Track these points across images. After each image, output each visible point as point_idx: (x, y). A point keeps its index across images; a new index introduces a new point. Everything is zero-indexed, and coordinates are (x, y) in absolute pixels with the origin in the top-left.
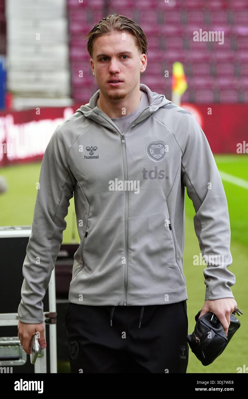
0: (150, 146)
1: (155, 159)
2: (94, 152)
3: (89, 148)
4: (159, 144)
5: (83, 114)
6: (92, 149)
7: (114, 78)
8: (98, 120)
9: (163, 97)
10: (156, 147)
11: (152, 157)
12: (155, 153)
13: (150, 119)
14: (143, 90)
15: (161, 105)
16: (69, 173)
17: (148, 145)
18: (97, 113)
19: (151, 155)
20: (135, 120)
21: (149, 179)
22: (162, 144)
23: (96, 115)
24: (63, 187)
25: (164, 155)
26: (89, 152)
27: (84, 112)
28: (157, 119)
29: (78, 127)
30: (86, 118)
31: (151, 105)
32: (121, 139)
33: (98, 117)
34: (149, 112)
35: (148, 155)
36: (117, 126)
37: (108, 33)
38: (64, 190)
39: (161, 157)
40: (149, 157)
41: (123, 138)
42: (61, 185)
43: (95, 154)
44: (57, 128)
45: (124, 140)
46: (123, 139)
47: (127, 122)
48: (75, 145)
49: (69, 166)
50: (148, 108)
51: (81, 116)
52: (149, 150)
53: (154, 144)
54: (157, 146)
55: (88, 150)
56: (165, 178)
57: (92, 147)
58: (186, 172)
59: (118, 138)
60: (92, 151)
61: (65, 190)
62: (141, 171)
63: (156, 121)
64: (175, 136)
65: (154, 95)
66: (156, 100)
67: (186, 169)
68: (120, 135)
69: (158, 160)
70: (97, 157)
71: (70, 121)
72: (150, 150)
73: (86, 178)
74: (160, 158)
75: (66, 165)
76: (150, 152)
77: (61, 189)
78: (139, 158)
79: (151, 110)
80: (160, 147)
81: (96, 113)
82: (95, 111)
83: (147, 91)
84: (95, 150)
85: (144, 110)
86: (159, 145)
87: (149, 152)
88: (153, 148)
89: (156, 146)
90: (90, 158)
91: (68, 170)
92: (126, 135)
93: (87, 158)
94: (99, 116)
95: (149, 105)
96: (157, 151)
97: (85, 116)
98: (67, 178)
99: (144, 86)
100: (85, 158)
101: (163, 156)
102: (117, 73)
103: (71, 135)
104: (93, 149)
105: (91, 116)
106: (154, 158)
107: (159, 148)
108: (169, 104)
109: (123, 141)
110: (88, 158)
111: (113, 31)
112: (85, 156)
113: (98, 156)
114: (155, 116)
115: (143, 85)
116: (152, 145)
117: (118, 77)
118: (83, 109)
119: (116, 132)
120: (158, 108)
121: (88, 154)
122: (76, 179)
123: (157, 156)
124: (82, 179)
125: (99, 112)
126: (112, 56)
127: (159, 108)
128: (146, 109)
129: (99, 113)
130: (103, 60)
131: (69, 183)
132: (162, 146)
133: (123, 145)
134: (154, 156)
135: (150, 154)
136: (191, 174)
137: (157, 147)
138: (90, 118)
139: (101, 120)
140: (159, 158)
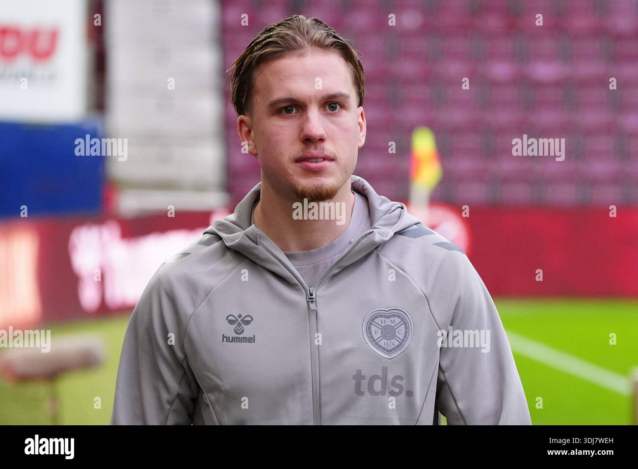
0: (373, 320)
1: (384, 349)
2: (245, 327)
3: (234, 319)
4: (394, 316)
5: (220, 238)
6: (239, 320)
7: (313, 152)
8: (256, 256)
9: (402, 208)
10: (387, 323)
11: (377, 344)
12: (384, 336)
13: (372, 260)
14: (358, 190)
15: (398, 227)
16: (185, 371)
17: (366, 319)
18: (254, 239)
19: (374, 340)
20: (340, 260)
21: (367, 393)
22: (399, 317)
23: (252, 244)
24: (171, 403)
25: (403, 340)
26: (234, 326)
27: (223, 235)
28: (388, 257)
29: (208, 269)
30: (228, 249)
31: (376, 225)
32: (308, 302)
33: (255, 248)
34: (373, 243)
35: (367, 342)
36: (298, 270)
37: (298, 52)
38: (172, 409)
39: (398, 346)
40: (370, 345)
41: (311, 299)
42: (165, 396)
43: (248, 331)
44: (158, 270)
45: (314, 303)
46: (312, 302)
47: (322, 262)
48: (203, 309)
49: (186, 357)
50: (371, 233)
51: (216, 245)
52: (370, 328)
53: (381, 316)
54: (389, 320)
55: (231, 322)
56: (404, 394)
57: (240, 316)
58: (448, 382)
59: (300, 299)
60: (239, 325)
61: (175, 411)
62: (352, 377)
63: (387, 262)
64: (429, 301)
65: (383, 202)
66: (387, 216)
67: (446, 374)
68: (306, 291)
69: (389, 352)
70: (251, 340)
71: (190, 255)
72: (373, 328)
73: (226, 384)
74: (394, 349)
75: (180, 355)
76: (373, 333)
77: (167, 406)
78: (347, 345)
79: (378, 238)
80: (396, 324)
81: (251, 239)
82: (250, 236)
83: (366, 192)
84: (248, 323)
85: (363, 238)
86: (392, 319)
87: (370, 333)
88: (380, 323)
89: (387, 320)
90: (234, 340)
91: (185, 365)
92: (320, 293)
93: (228, 340)
94: (259, 246)
95: (371, 225)
96: (388, 332)
97: (227, 244)
98: (180, 383)
99: (359, 180)
100: (223, 341)
101: (401, 344)
102: (322, 140)
103: (193, 287)
104: (242, 320)
105: (240, 245)
106: (380, 347)
107: (393, 325)
108: (415, 227)
109: (312, 306)
110: (231, 340)
111: (310, 48)
112: (223, 335)
113: (254, 336)
114: (383, 252)
115: (358, 178)
116: (376, 317)
117: (323, 149)
118: (219, 227)
119: (296, 285)
120: (392, 234)
121: (230, 330)
122: (201, 386)
123: (387, 344)
124: (215, 388)
125: (260, 237)
126: (310, 101)
127: (395, 233)
128: (366, 236)
129: (258, 240)
130: (284, 111)
131: (186, 393)
132: (399, 320)
133: (312, 313)
134: (381, 343)
135: (372, 337)
136: (457, 386)
137: (389, 323)
138: (238, 250)
139: (262, 256)
140: (393, 347)
